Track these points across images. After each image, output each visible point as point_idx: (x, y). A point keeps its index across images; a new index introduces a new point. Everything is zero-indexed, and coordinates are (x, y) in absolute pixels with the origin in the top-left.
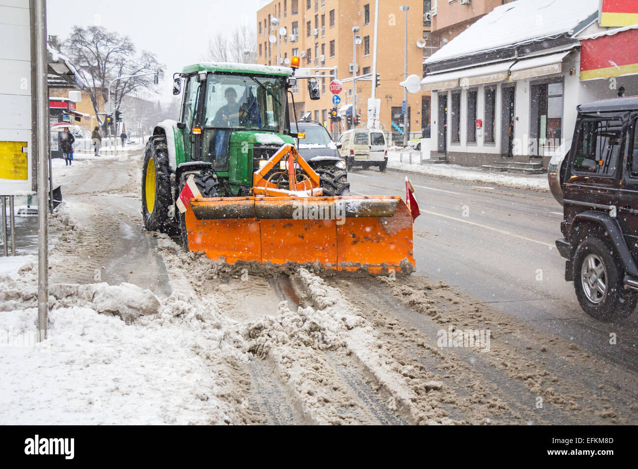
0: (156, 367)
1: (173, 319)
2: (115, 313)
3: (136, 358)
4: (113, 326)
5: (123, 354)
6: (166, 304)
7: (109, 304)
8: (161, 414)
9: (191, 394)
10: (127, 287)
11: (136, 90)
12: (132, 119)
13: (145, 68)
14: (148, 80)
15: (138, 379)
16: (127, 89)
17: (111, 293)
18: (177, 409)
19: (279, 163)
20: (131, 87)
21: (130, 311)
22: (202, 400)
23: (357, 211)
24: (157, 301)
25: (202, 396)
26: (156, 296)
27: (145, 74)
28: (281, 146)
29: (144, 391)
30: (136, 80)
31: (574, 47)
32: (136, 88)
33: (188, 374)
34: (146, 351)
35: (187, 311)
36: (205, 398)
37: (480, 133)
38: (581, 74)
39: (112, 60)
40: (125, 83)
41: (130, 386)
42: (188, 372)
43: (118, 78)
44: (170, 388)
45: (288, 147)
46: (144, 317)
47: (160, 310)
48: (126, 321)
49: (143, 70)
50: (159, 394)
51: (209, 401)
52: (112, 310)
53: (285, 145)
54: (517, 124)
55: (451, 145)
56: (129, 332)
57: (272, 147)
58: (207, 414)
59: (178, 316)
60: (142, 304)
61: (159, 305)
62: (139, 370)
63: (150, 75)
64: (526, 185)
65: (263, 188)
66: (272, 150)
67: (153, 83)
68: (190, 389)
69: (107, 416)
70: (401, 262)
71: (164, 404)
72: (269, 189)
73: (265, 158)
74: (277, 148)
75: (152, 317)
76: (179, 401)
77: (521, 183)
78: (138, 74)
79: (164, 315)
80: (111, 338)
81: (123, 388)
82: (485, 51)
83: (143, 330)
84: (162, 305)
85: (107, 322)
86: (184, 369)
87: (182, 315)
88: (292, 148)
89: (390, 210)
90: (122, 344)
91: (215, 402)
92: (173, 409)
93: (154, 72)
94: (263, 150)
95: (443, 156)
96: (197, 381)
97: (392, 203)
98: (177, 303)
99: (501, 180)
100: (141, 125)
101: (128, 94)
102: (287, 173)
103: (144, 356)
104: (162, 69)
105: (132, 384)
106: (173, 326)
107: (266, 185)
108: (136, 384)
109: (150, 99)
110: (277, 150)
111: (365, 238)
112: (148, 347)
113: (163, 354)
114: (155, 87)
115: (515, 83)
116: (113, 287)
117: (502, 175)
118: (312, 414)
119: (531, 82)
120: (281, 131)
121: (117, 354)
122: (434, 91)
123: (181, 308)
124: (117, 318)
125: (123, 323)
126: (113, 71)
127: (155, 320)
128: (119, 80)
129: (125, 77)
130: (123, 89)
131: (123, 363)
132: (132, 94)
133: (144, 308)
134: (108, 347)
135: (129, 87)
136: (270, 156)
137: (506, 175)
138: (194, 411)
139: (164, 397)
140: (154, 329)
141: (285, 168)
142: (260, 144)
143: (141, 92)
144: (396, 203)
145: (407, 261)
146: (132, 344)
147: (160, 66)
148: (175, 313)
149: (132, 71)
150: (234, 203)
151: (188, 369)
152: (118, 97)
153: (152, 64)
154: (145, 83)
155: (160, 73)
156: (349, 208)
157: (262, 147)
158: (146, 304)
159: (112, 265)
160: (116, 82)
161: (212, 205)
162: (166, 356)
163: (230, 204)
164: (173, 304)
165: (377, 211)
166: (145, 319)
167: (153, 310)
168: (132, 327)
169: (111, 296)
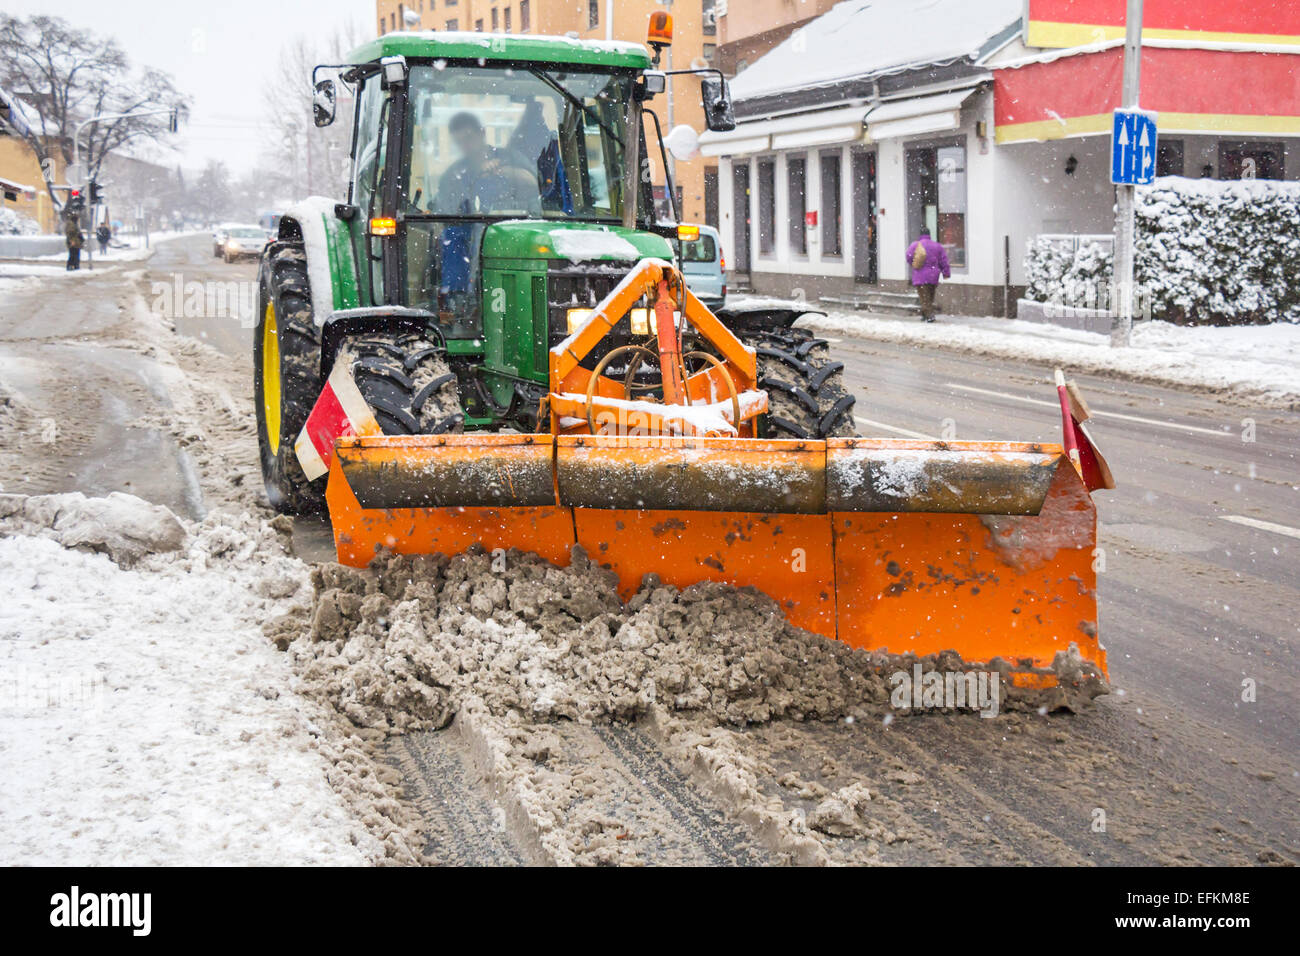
0: (179, 645)
1: (211, 561)
2: (98, 548)
3: (141, 630)
4: (94, 571)
5: (113, 622)
6: (198, 534)
7: (85, 531)
8: (189, 720)
9: (247, 688)
10: (123, 501)
11: (131, 143)
12: (124, 200)
13: (150, 100)
14: (157, 124)
15: (143, 664)
16: (113, 140)
17: (91, 511)
18: (219, 713)
19: (627, 317)
20: (122, 137)
21: (128, 545)
22: (267, 699)
23: (910, 490)
24: (180, 527)
25: (266, 692)
26: (178, 518)
27: (148, 111)
28: (631, 264)
29: (156, 683)
30: (129, 124)
31: (983, 83)
32: (133, 139)
33: (240, 657)
34: (158, 618)
35: (238, 546)
36: (272, 693)
37: (814, 235)
38: (996, 131)
39: (82, 83)
40: (110, 129)
41: (128, 677)
42: (241, 653)
43: (93, 119)
44: (208, 680)
45: (651, 268)
46: (156, 557)
47: (185, 544)
48: (120, 563)
49: (148, 104)
50: (186, 689)
51: (280, 700)
52: (93, 541)
53: (643, 264)
54: (883, 223)
55: (760, 258)
56: (127, 584)
57: (604, 269)
58: (277, 719)
59: (220, 555)
60: (150, 532)
61: (185, 533)
62: (147, 649)
63: (160, 114)
64: (901, 334)
65: (581, 398)
66: (605, 277)
67: (166, 130)
68: (244, 681)
69: (86, 723)
70: (1057, 659)
71: (196, 704)
72: (599, 400)
73: (585, 303)
74: (618, 272)
75: (171, 555)
76: (224, 700)
77: (891, 331)
78: (135, 112)
79: (193, 553)
80: (91, 593)
81: (116, 679)
82: (819, 85)
83: (153, 580)
84: (189, 535)
85: (82, 565)
86: (232, 648)
87: (228, 554)
88: (666, 271)
89: (1030, 492)
90: (112, 604)
91: (290, 702)
92: (212, 713)
93: (168, 109)
94: (576, 279)
95: (744, 279)
96: (258, 667)
97: (1033, 466)
98: (219, 529)
99: (854, 324)
100: (142, 211)
101: (116, 151)
102: (654, 346)
103: (156, 627)
104: (185, 103)
105: (133, 673)
106: (211, 573)
107: (591, 385)
108: (140, 671)
109: (160, 162)
110: (621, 277)
111: (931, 573)
112: (163, 610)
113: (193, 624)
114: (171, 137)
115: (876, 145)
116: (93, 500)
117: (856, 317)
118: (473, 722)
119: (905, 144)
120: (631, 221)
121: (102, 622)
122: (723, 157)
123: (227, 540)
124: (103, 557)
125: (115, 566)
126: (83, 104)
127: (175, 563)
128: (96, 124)
129: (108, 118)
130: (105, 140)
131: (114, 638)
132: (123, 151)
133: (156, 539)
134: (85, 609)
135: (117, 136)
136: (600, 297)
137: (863, 316)
138: (252, 715)
139: (194, 692)
140: (174, 579)
141: (645, 331)
142: (565, 262)
143: (143, 147)
144: (1049, 468)
145: (1078, 657)
146: (131, 603)
147: (180, 97)
148: (216, 549)
149: (124, 105)
150: (484, 454)
151: (243, 648)
152: (95, 155)
153: (164, 94)
154: (152, 129)
155: (181, 111)
156: (883, 479)
157: (572, 269)
158: (159, 532)
159: (88, 470)
160: (89, 127)
161: (410, 460)
162: (197, 628)
163: (469, 457)
164: (212, 533)
165: (983, 492)
166: (157, 560)
167: (172, 544)
168: (132, 574)
169: (90, 516)
